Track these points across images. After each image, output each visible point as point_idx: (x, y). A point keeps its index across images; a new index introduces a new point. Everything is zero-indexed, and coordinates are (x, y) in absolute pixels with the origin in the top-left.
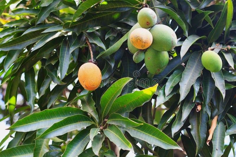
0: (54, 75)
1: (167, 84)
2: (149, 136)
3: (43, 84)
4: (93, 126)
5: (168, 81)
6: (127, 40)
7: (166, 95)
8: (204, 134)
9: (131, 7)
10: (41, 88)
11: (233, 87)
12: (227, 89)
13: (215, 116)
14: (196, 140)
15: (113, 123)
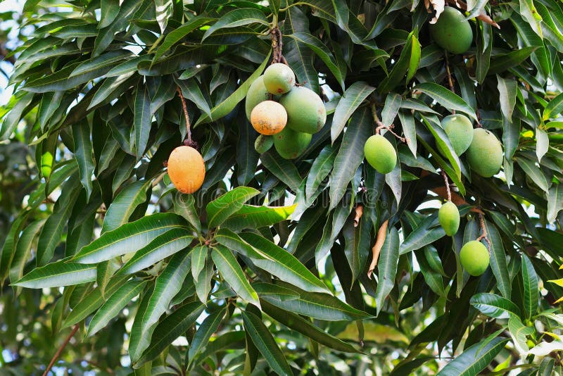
0: (123, 136)
1: (310, 175)
2: (282, 266)
3: (106, 149)
4: (195, 243)
5: (312, 169)
6: (245, 98)
7: (308, 197)
8: (365, 249)
9: (251, 34)
10: (101, 157)
11: (414, 179)
12: (406, 180)
13: (385, 221)
14: (352, 264)
15: (226, 245)
